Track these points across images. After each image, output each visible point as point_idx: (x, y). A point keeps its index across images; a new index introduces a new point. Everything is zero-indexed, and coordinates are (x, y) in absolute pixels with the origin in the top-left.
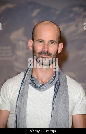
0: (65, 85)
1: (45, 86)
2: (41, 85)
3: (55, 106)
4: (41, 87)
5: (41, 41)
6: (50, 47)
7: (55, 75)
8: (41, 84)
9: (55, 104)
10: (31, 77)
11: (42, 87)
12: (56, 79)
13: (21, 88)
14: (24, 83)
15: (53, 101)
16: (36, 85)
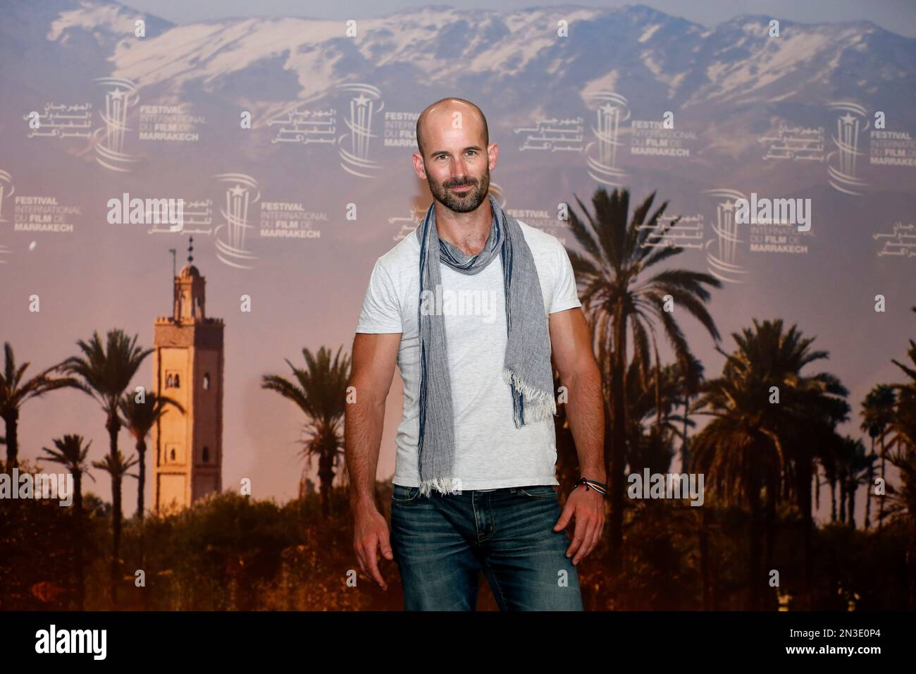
0: (525, 249)
1: (481, 260)
2: (470, 260)
3: (513, 306)
5: (443, 155)
6: (467, 163)
7: (496, 229)
9: (513, 300)
10: (438, 244)
11: (475, 264)
12: (501, 236)
13: (421, 275)
14: (426, 263)
15: (507, 294)
16: (457, 262)
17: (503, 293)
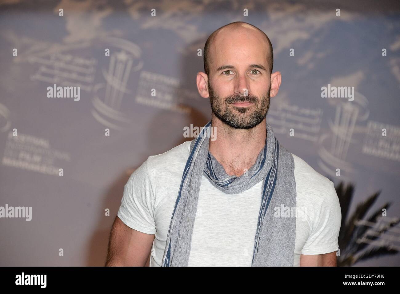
0: (290, 184)
1: (239, 182)
2: (228, 179)
3: (263, 236)
4: (229, 185)
5: (228, 70)
7: (263, 157)
8: (230, 178)
9: (264, 229)
10: (206, 157)
11: (232, 184)
12: (265, 165)
13: (183, 182)
14: (190, 171)
15: (260, 222)
16: (217, 179)
17: (257, 221)
